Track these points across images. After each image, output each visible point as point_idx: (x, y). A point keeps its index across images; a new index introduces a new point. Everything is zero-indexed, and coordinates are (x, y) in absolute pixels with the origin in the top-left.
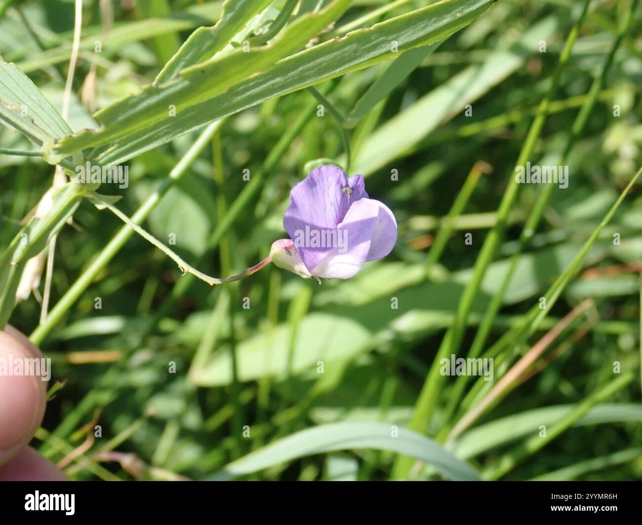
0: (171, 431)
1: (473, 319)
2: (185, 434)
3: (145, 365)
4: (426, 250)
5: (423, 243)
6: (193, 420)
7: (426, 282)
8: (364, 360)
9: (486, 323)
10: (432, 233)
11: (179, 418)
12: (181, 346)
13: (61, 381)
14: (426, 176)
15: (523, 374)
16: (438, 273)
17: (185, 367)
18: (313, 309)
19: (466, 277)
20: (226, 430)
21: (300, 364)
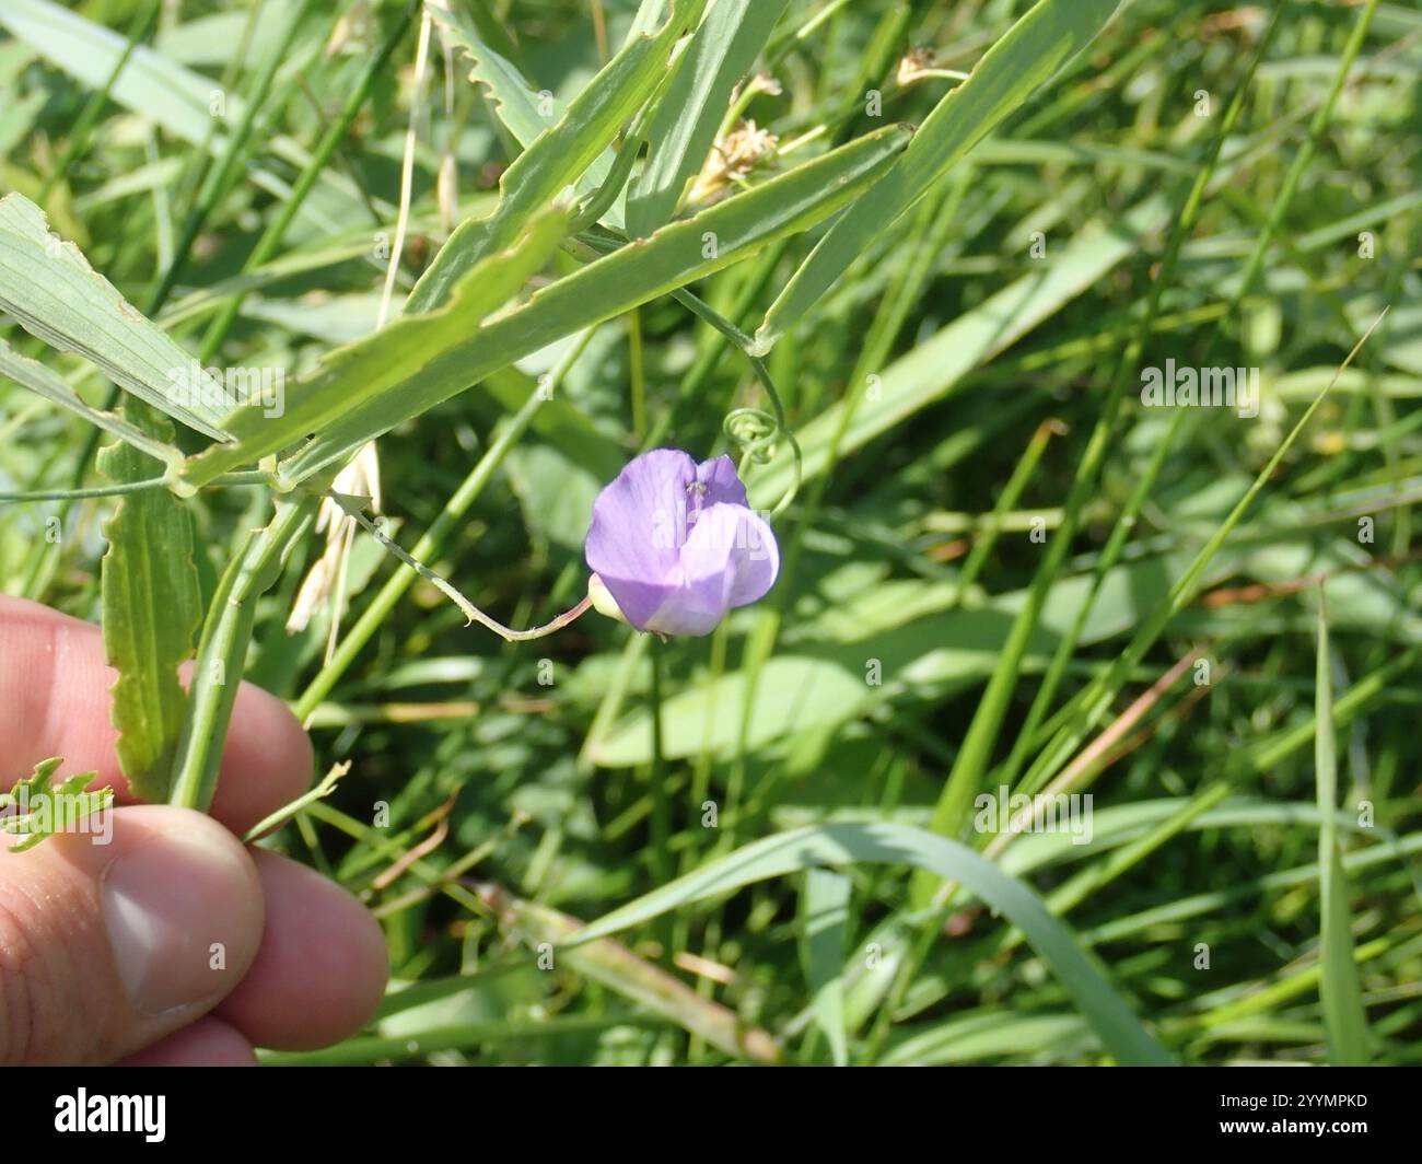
0: (552, 840)
1: (1031, 664)
2: (570, 846)
3: (508, 740)
4: (958, 563)
5: (952, 551)
6: (583, 825)
7: (956, 609)
8: (855, 731)
9: (1056, 669)
10: (965, 538)
11: (564, 817)
12: (568, 706)
13: (342, 763)
14: (951, 450)
15: (1107, 752)
16: (974, 597)
17: (575, 740)
18: (779, 649)
19: (1016, 603)
20: (640, 836)
21: (758, 735)
